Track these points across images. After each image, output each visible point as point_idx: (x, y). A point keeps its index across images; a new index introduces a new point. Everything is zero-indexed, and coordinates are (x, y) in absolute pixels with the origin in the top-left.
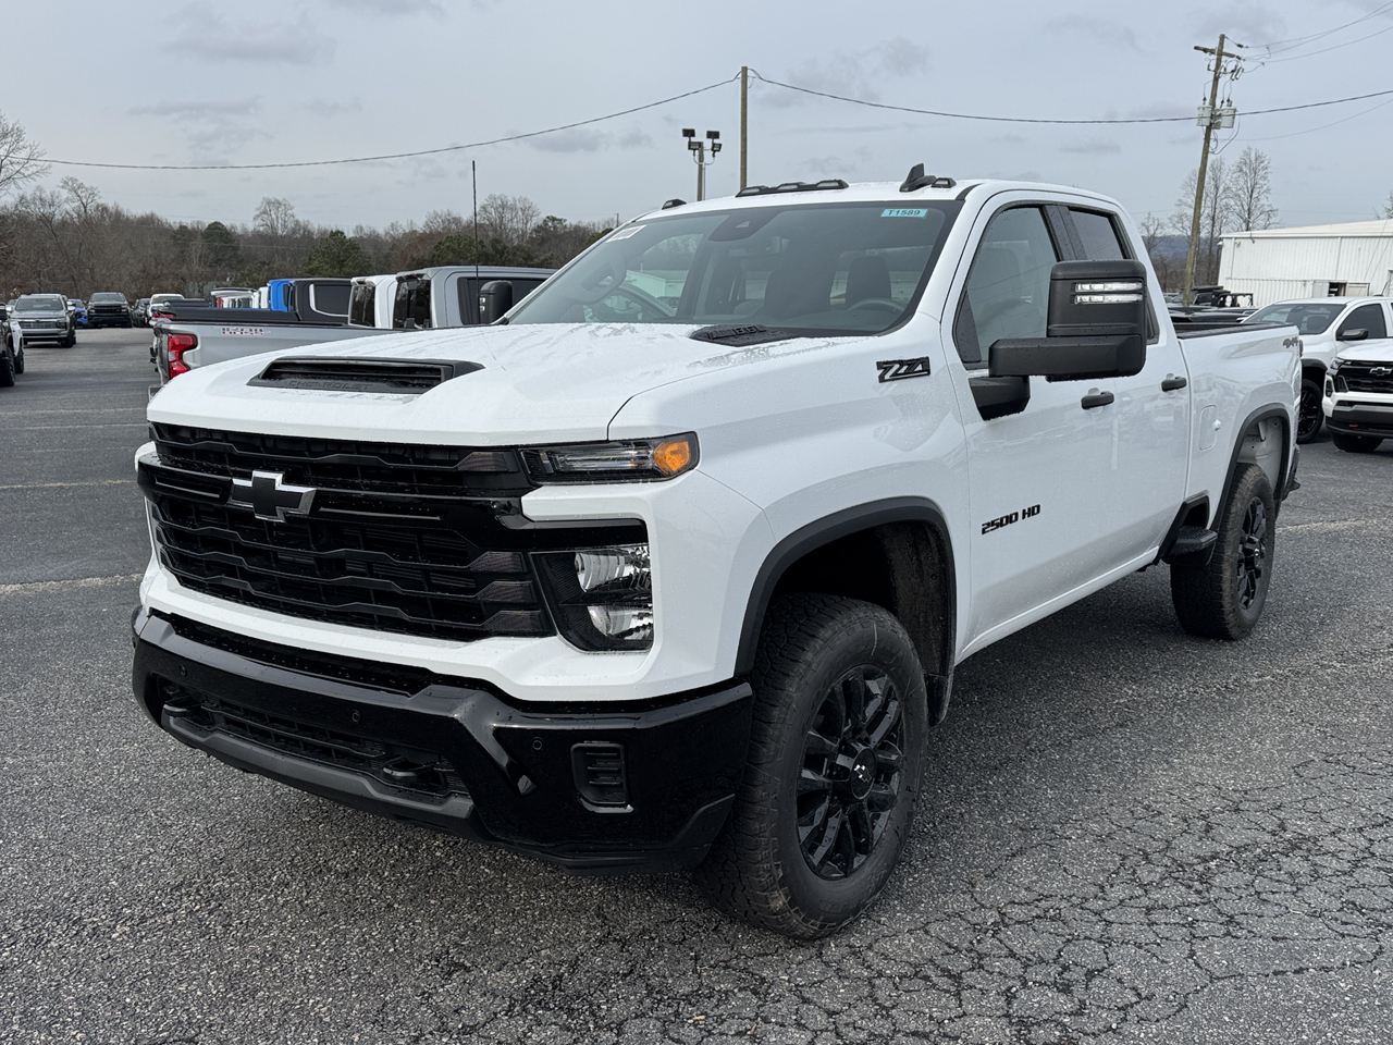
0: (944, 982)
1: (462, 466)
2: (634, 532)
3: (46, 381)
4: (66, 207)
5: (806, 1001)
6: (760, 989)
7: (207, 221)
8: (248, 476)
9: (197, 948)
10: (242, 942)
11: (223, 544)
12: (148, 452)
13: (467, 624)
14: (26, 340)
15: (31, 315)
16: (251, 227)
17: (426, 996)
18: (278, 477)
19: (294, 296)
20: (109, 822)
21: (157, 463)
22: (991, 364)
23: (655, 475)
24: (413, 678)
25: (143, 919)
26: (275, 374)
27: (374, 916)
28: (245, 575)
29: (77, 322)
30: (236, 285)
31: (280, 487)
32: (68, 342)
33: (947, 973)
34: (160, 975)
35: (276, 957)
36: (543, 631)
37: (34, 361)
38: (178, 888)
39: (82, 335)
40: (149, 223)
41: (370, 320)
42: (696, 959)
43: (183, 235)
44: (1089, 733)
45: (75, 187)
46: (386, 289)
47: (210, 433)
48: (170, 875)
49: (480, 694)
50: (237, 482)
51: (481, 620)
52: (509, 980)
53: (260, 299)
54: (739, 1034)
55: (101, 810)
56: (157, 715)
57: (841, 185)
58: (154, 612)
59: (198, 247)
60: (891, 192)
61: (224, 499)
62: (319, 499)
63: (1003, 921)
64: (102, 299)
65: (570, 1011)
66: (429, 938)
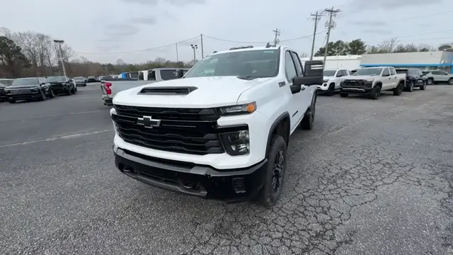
0: (301, 215)
1: (200, 113)
2: (245, 127)
3: (81, 93)
4: (81, 61)
5: (276, 224)
6: (265, 221)
7: (108, 63)
8: (142, 117)
9: (136, 225)
10: (146, 222)
11: (136, 133)
12: (113, 111)
13: (202, 151)
14: (77, 85)
15: (77, 81)
16: (116, 64)
17: (193, 233)
18: (150, 117)
19: (127, 75)
20: (109, 191)
21: (116, 114)
22: (293, 82)
23: (248, 112)
24: (191, 165)
25: (121, 218)
26: (144, 91)
27: (174, 211)
28: (143, 140)
29: (86, 81)
30: (114, 74)
31: (151, 120)
32: (85, 85)
33: (301, 212)
34: (128, 235)
35: (155, 226)
36: (222, 152)
37: (79, 89)
38: (128, 208)
39: (87, 84)
40: (97, 64)
41: (143, 79)
42: (248, 215)
43: (104, 66)
44: (297, 151)
45: (83, 58)
46: (146, 73)
47: (130, 107)
48: (126, 205)
49: (207, 168)
50: (139, 119)
51: (206, 150)
52: (210, 226)
53: (120, 76)
54: (266, 235)
55: (106, 188)
56: (122, 170)
57: (252, 47)
58: (119, 148)
59: (106, 68)
60: (264, 48)
61: (136, 122)
62: (162, 122)
63: (305, 197)
64: (90, 77)
65: (227, 234)
66: (189, 217)
